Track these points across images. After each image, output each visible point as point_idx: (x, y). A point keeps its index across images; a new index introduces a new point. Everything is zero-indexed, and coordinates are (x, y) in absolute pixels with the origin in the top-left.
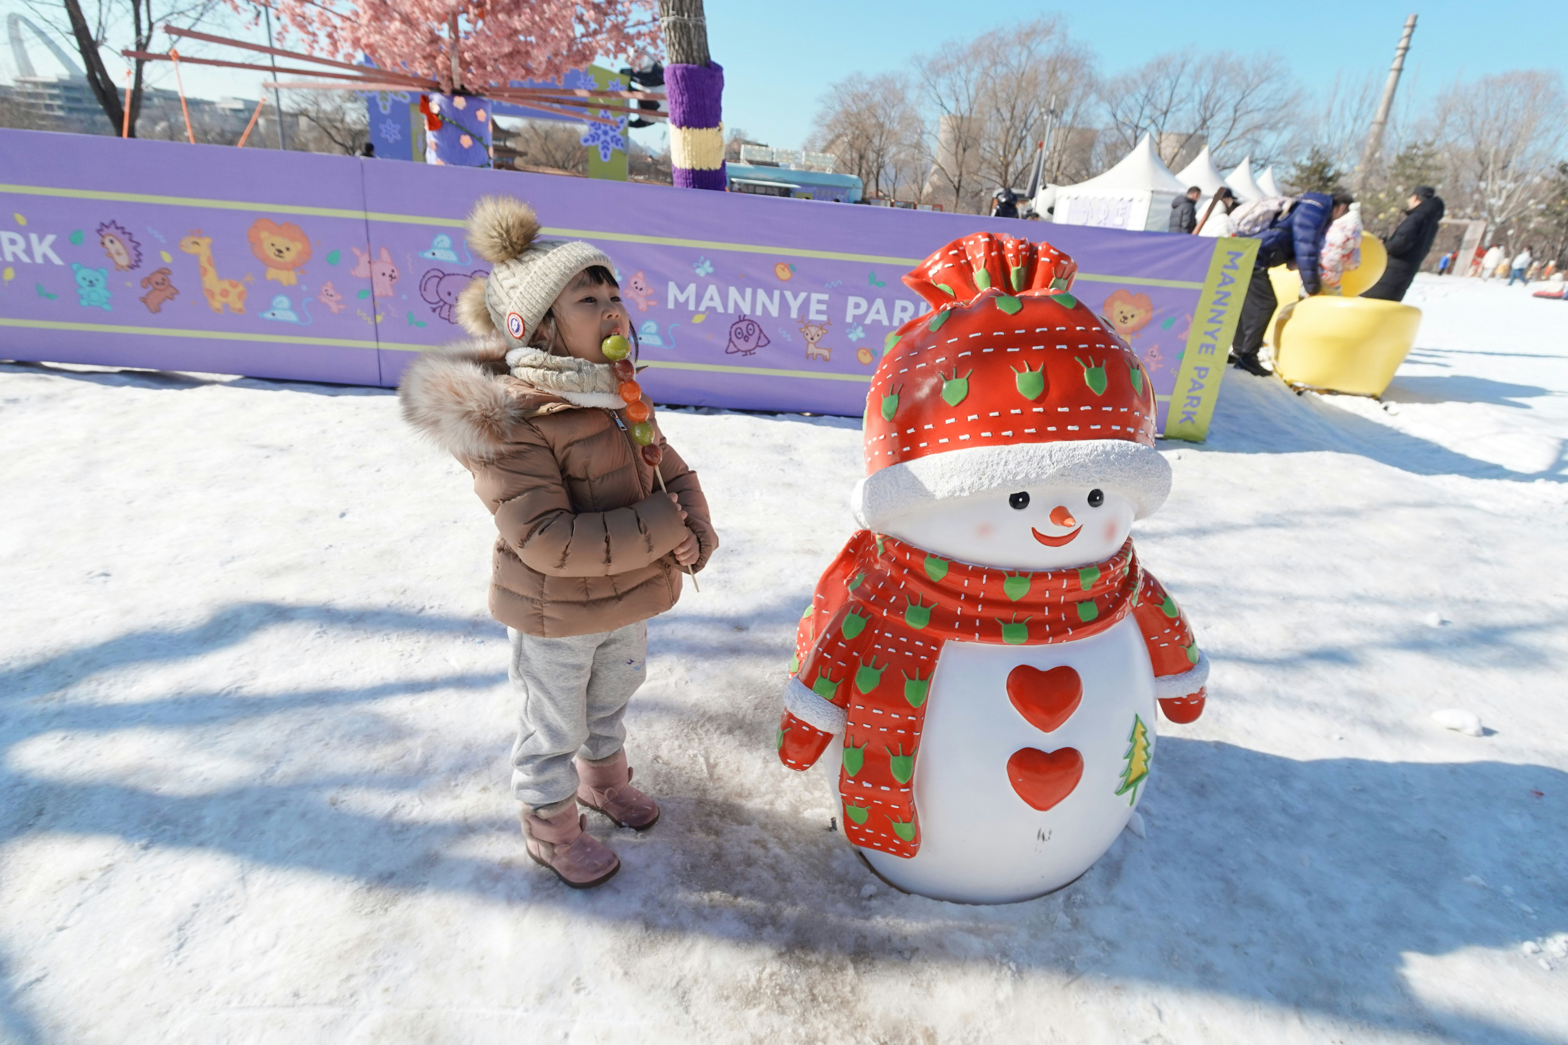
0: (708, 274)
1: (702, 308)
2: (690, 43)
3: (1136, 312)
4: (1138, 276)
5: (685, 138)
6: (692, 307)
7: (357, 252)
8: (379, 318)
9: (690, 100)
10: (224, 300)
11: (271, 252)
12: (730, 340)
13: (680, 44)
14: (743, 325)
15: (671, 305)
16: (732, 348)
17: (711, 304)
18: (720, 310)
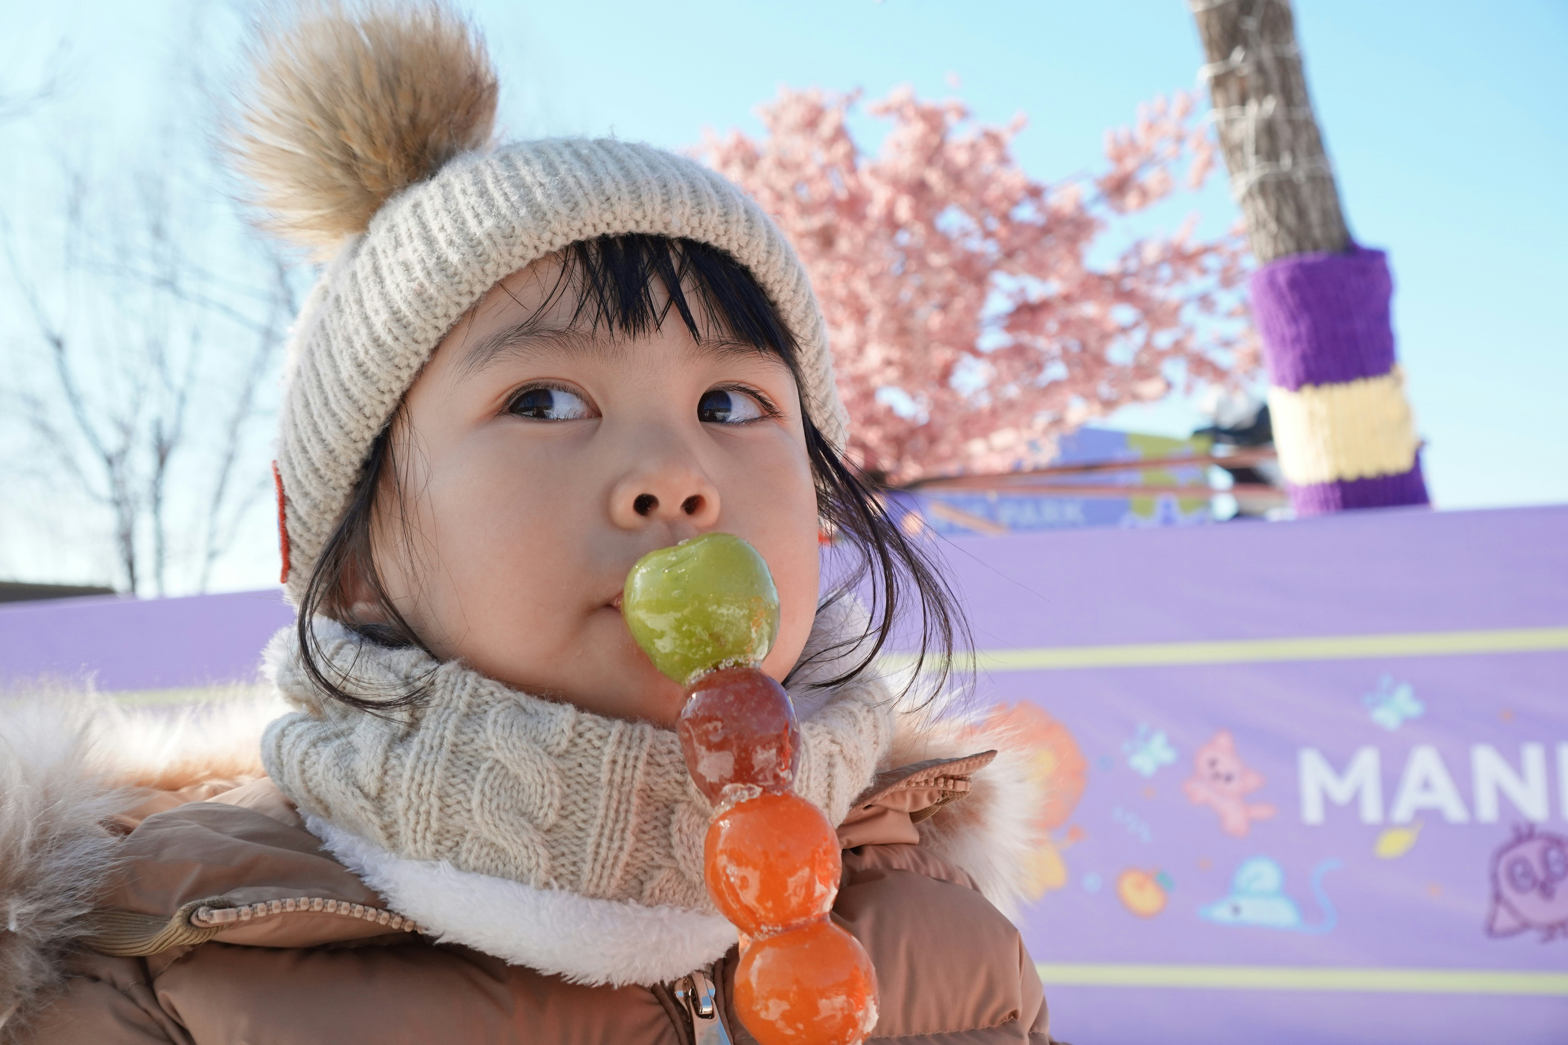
0: (1408, 722)
1: (1403, 811)
2: (1301, 213)
5: (1312, 415)
6: (1371, 811)
9: (1315, 329)
12: (1498, 897)
13: (1279, 219)
14: (1531, 851)
15: (1313, 813)
16: (1504, 920)
17: (1427, 800)
18: (1455, 812)
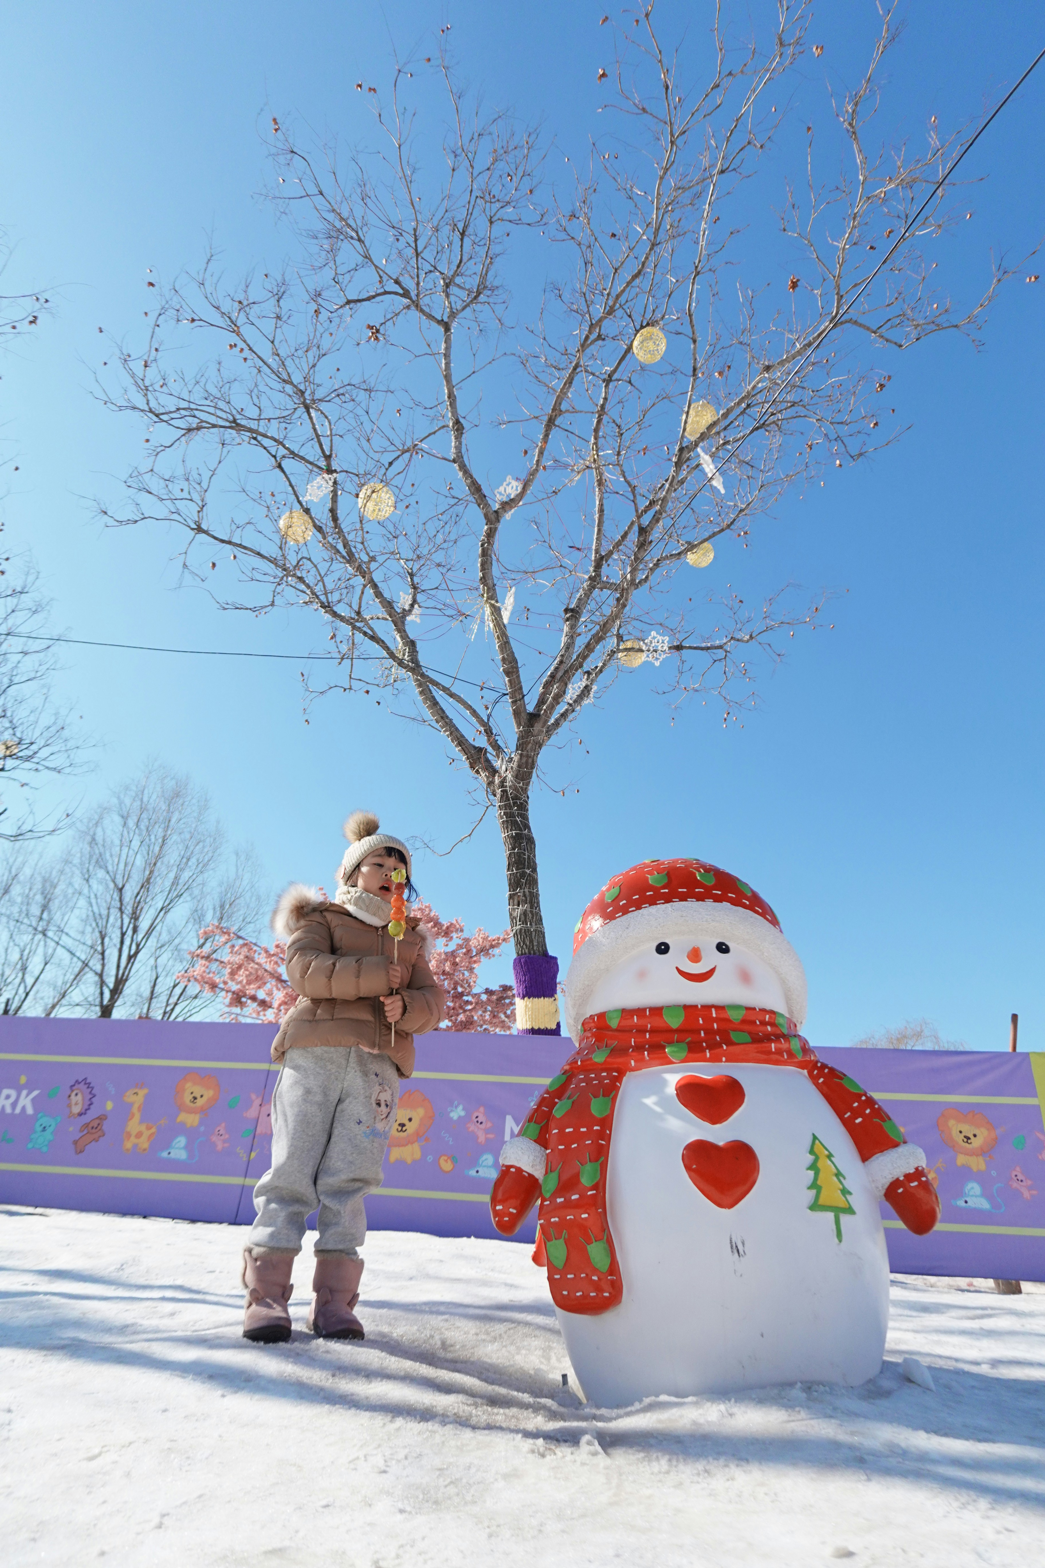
2: (531, 941)
3: (977, 1132)
4: (960, 1094)
5: (526, 1006)
7: (253, 1096)
8: (253, 1155)
10: (136, 1141)
11: (188, 1098)
13: (524, 942)
